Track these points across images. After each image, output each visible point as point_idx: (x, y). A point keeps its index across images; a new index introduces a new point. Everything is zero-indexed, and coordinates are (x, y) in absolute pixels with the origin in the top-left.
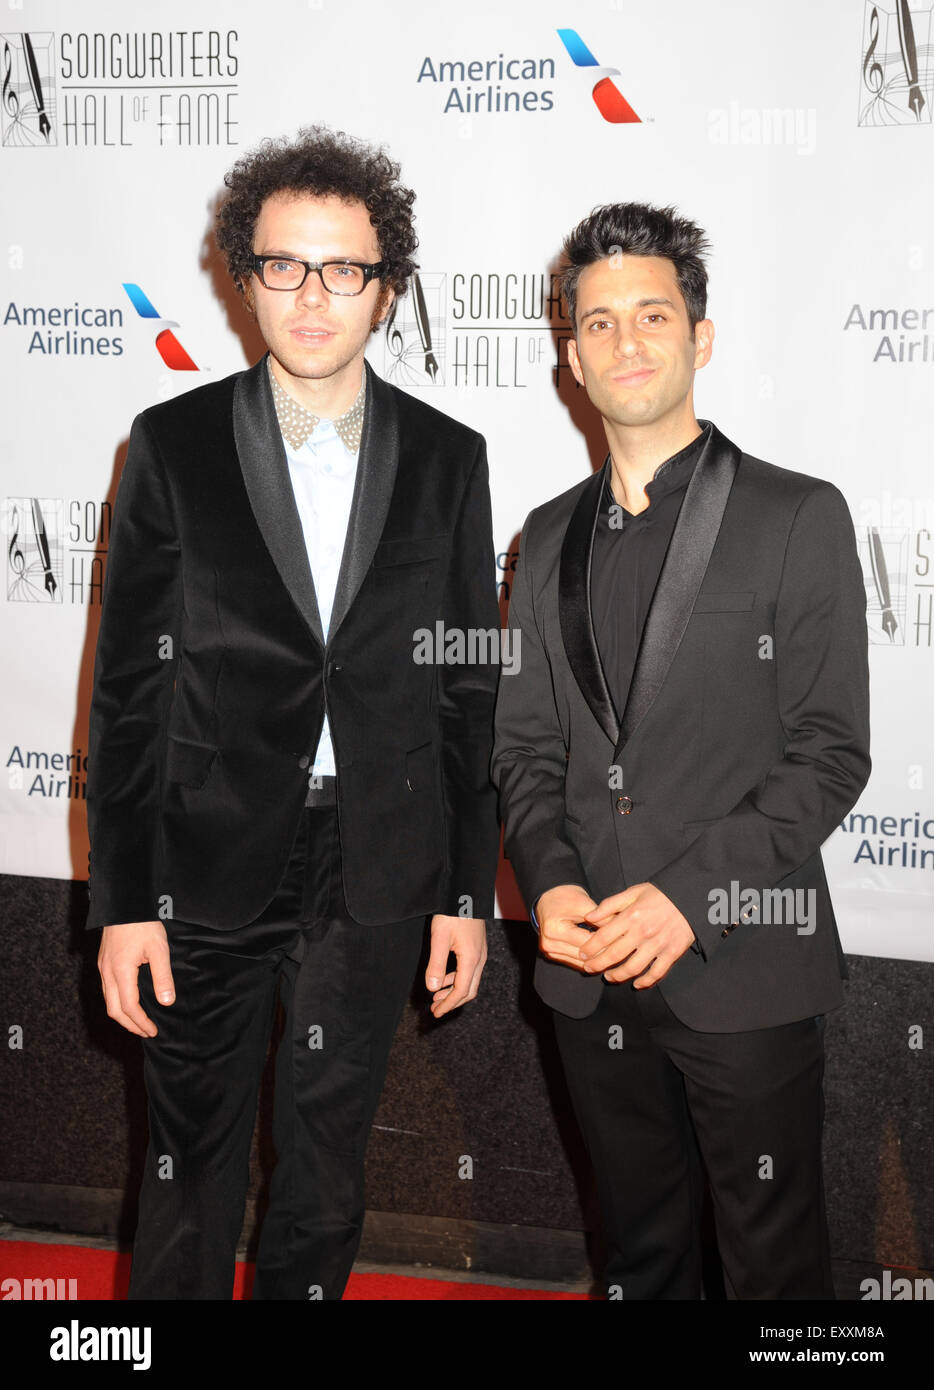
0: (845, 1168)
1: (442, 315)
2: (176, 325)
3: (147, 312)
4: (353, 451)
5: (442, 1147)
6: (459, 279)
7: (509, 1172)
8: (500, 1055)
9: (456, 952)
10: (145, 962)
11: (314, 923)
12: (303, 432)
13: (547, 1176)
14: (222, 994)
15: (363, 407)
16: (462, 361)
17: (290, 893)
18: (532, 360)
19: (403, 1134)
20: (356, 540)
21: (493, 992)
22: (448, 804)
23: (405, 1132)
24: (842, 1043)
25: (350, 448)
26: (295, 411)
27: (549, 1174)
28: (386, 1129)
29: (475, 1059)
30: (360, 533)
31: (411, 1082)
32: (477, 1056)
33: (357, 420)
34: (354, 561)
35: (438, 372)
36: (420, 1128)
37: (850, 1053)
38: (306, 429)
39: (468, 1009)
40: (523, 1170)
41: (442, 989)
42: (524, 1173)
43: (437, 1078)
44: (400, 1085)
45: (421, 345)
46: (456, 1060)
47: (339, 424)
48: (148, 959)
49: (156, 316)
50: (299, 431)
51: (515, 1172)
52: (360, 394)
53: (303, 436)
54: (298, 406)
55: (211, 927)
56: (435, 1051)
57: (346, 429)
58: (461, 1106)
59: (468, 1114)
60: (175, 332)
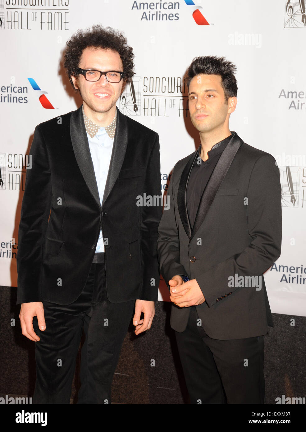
0: (276, 388)
1: (140, 91)
2: (47, 93)
3: (36, 88)
4: (112, 138)
5: (137, 380)
6: (146, 78)
7: (160, 389)
8: (157, 348)
9: (144, 312)
10: (35, 315)
11: (96, 304)
12: (94, 132)
13: (173, 390)
14: (65, 328)
15: (115, 123)
16: (146, 107)
17: (88, 293)
18: (171, 107)
19: (123, 375)
20: (113, 169)
21: (155, 326)
22: (143, 262)
23: (124, 375)
24: (276, 344)
25: (111, 137)
26: (91, 125)
27: (174, 389)
28: (117, 374)
29: (149, 350)
30: (114, 167)
31: (126, 357)
32: (149, 348)
33: (113, 128)
34: (111, 177)
35: (138, 111)
36: (129, 373)
37: (278, 348)
38: (96, 131)
39: (147, 332)
40: (165, 388)
41: (139, 325)
42: (165, 389)
43: (135, 356)
44: (122, 358)
45: (132, 101)
46: (142, 350)
47: (107, 129)
48: (36, 314)
49: (39, 89)
50: (93, 131)
51: (162, 389)
52: (114, 119)
53: (94, 133)
54: (92, 123)
55: (59, 304)
56: (135, 346)
57: (109, 131)
58: (143, 366)
59: (146, 368)
60: (46, 95)
